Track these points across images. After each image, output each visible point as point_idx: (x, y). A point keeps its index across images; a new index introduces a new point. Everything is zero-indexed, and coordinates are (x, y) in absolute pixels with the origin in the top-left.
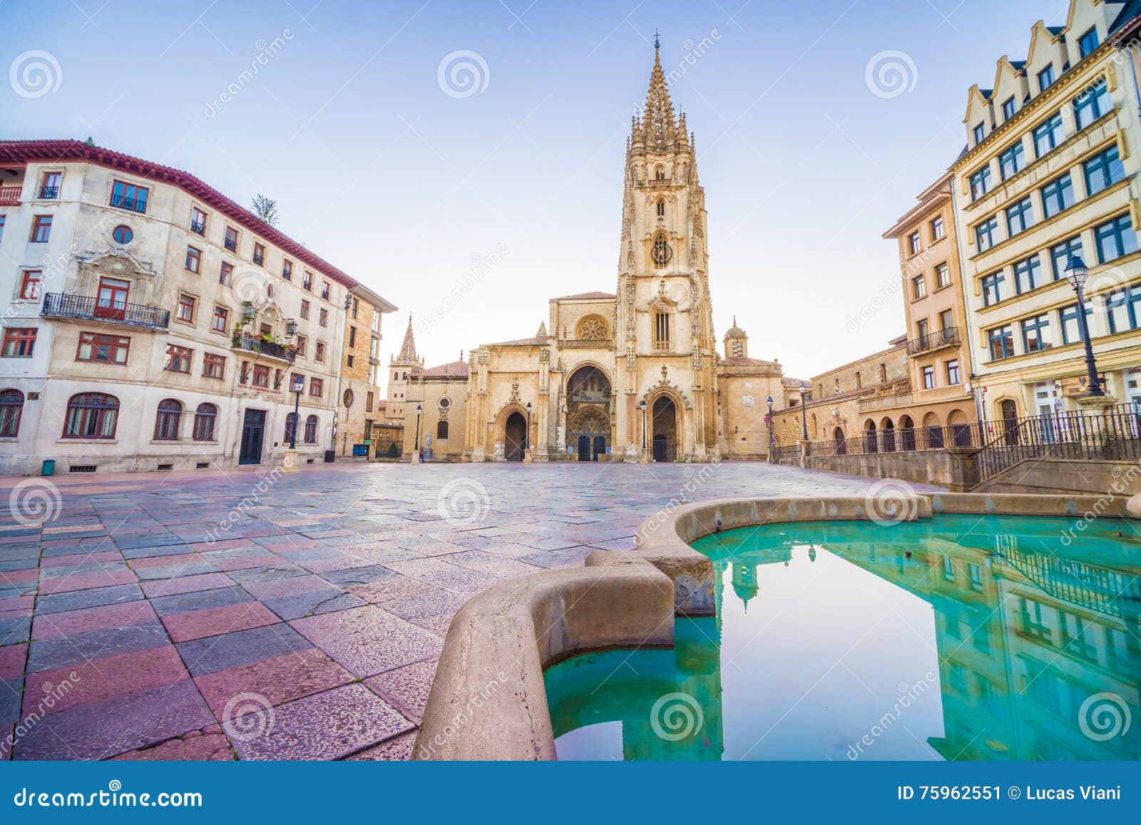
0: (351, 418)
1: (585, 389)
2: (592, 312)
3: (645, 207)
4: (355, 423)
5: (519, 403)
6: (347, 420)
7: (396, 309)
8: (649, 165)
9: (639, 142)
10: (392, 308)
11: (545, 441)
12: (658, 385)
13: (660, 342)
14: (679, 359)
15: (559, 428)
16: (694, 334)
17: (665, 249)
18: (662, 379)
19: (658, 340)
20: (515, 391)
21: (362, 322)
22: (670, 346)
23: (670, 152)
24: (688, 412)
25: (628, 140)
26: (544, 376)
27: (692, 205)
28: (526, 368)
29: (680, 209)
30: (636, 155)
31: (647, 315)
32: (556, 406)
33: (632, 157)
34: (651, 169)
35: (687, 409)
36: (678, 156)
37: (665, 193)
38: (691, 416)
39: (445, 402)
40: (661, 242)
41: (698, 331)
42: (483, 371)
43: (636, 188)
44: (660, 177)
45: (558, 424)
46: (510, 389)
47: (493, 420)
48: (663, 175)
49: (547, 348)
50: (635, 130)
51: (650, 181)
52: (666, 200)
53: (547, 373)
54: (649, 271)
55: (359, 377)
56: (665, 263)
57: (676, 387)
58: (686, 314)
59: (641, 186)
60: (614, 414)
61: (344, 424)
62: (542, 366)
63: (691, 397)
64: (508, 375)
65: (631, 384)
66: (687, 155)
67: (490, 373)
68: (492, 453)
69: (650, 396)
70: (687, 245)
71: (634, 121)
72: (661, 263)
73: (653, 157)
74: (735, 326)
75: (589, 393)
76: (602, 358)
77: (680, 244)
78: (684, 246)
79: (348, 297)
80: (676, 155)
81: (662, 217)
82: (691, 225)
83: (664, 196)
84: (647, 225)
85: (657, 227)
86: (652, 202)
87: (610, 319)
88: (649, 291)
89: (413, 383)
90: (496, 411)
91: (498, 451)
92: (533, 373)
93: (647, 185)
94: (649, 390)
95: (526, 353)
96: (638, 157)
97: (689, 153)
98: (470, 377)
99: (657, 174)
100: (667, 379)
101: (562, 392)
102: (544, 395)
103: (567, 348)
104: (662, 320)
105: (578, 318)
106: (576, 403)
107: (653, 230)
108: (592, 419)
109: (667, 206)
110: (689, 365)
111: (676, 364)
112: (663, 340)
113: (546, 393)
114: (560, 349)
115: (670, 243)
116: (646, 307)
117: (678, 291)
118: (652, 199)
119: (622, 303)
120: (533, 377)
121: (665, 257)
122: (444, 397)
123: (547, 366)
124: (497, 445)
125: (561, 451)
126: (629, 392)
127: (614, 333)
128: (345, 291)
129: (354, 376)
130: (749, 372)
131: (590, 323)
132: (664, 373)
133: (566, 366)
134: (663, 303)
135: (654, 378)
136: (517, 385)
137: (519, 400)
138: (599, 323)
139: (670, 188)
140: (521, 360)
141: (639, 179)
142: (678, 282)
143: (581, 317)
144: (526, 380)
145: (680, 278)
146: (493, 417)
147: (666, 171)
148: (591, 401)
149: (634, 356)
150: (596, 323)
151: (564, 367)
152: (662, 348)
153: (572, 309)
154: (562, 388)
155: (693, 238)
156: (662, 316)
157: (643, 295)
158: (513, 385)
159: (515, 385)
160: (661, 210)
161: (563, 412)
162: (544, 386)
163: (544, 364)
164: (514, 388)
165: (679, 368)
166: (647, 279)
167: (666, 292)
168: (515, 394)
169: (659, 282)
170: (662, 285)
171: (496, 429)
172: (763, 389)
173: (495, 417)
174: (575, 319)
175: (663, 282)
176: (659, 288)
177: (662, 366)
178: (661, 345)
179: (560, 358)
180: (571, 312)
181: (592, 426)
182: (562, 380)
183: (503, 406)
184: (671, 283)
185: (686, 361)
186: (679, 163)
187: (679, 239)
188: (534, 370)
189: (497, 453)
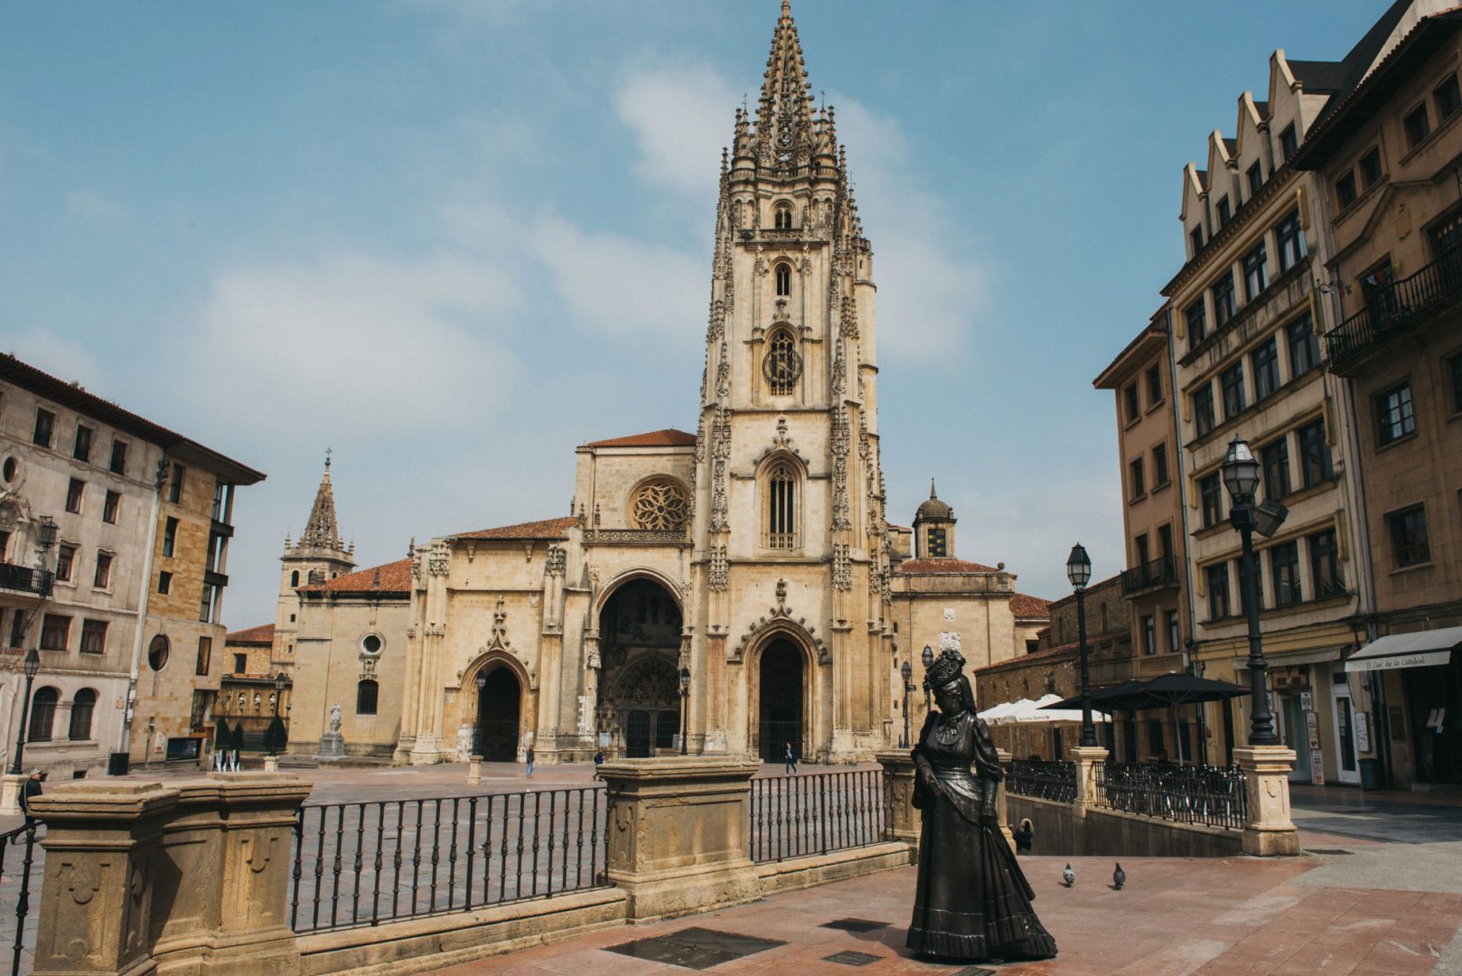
0: (165, 690)
1: (642, 620)
2: (659, 471)
3: (753, 281)
4: (171, 697)
5: (507, 650)
6: (155, 695)
7: (262, 477)
8: (762, 201)
9: (744, 158)
10: (252, 477)
11: (552, 724)
12: (769, 617)
13: (777, 535)
14: (810, 569)
15: (582, 699)
16: (836, 522)
17: (790, 358)
18: (777, 607)
19: (773, 530)
20: (499, 627)
21: (192, 507)
22: (795, 545)
23: (803, 180)
24: (823, 669)
25: (725, 155)
26: (553, 600)
27: (839, 279)
28: (521, 582)
30: (738, 183)
31: (751, 484)
32: (577, 655)
33: (732, 185)
34: (767, 209)
35: (821, 665)
36: (817, 187)
37: (792, 255)
38: (829, 677)
39: (372, 643)
40: (782, 346)
41: (845, 515)
42: (437, 587)
43: (737, 245)
44: (782, 223)
45: (580, 691)
46: (491, 621)
47: (455, 683)
48: (788, 216)
49: (562, 545)
50: (739, 136)
51: (765, 231)
52: (794, 269)
53: (559, 592)
54: (759, 401)
55: (181, 611)
56: (788, 385)
57: (803, 621)
58: (822, 483)
59: (747, 241)
60: (685, 672)
61: (151, 703)
62: (549, 579)
63: (829, 641)
64: (485, 598)
65: (717, 614)
66: (832, 187)
67: (452, 592)
68: (451, 747)
69: (755, 638)
70: (829, 351)
71: (738, 117)
72: (782, 385)
73: (769, 188)
74: (933, 497)
75: (648, 628)
76: (668, 565)
77: (816, 350)
78: (823, 354)
79: (163, 466)
80: (812, 185)
81: (785, 298)
82: (836, 316)
83: (788, 259)
84: (756, 313)
85: (775, 317)
86: (767, 271)
87: (687, 486)
88: (751, 439)
89: (313, 605)
90: (461, 666)
91: (464, 742)
92: (532, 594)
93: (758, 239)
94: (751, 628)
95: (522, 556)
96: (741, 188)
97: (837, 182)
98: (413, 593)
99: (778, 216)
100: (788, 603)
101: (590, 630)
102: (551, 635)
103: (600, 545)
105: (632, 483)
106: (623, 648)
107: (767, 322)
108: (654, 678)
109: (795, 278)
111: (804, 576)
112: (782, 530)
113: (556, 631)
114: (587, 546)
115: (797, 348)
116: (751, 469)
117: (808, 439)
118: (766, 265)
119: (707, 460)
120: (535, 600)
121: (790, 375)
122: (371, 631)
123: (558, 579)
124: (463, 732)
125: (585, 744)
126: (711, 631)
127: (691, 518)
128: (156, 454)
129: (171, 609)
130: (952, 589)
131: (656, 493)
132: (781, 595)
133: (597, 580)
134: (784, 461)
135: (762, 605)
136: (503, 616)
137: (507, 644)
138: (673, 492)
139: (798, 246)
140: (513, 567)
141: (744, 227)
142: (809, 423)
143: (638, 480)
144: (520, 607)
145: (813, 416)
146: (456, 678)
147: (793, 213)
148: (651, 643)
149: (723, 562)
150: (666, 493)
151: (593, 583)
152: (781, 546)
153: (621, 464)
154: (590, 621)
155: (839, 341)
156: (782, 484)
157: (746, 446)
158: (496, 616)
159: (500, 617)
160: (783, 286)
161: (589, 667)
162: (552, 620)
163: (553, 577)
164: (498, 621)
165: (811, 585)
166: (754, 416)
167: (788, 441)
168: (498, 632)
169: (775, 420)
170: (782, 429)
171: (461, 701)
172: (977, 620)
173: (459, 676)
174: (626, 483)
175: (782, 421)
176: (776, 433)
177: (777, 580)
178: (778, 542)
179: (586, 565)
180: (618, 471)
181: (654, 690)
182: (590, 607)
183: (476, 655)
184: (797, 425)
185: (823, 573)
186: (816, 200)
187: (814, 342)
188: (537, 586)
189: (459, 747)
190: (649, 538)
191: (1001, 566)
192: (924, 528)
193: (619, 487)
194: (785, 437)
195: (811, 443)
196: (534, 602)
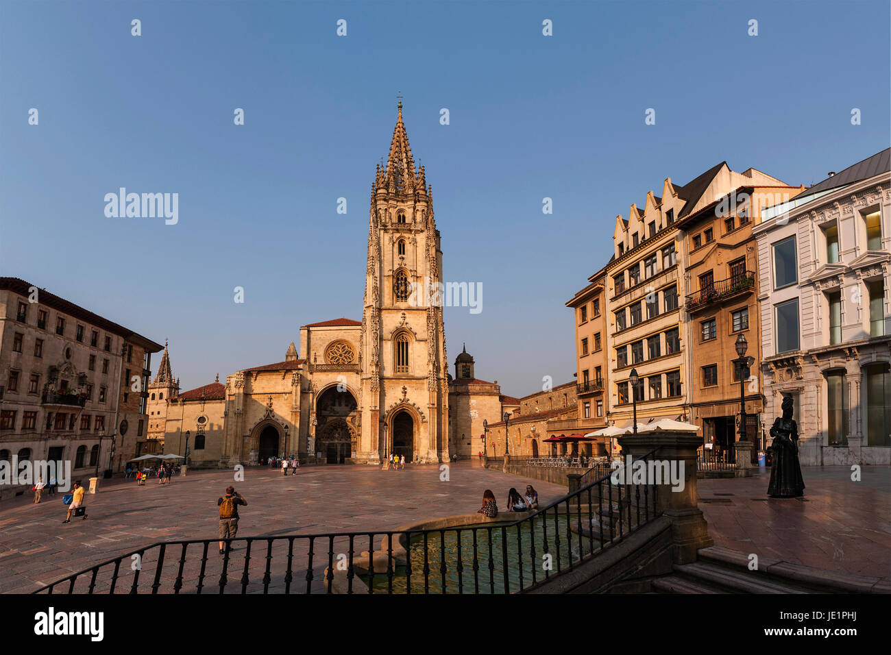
0: (126, 442)
1: (334, 404)
2: (340, 338)
3: (389, 247)
4: (128, 446)
5: (273, 419)
6: (122, 445)
8: (391, 209)
9: (382, 188)
11: (296, 449)
12: (399, 402)
13: (401, 366)
14: (417, 381)
15: (309, 439)
16: (429, 361)
17: (406, 285)
18: (403, 399)
19: (399, 364)
20: (269, 409)
22: (410, 370)
23: (411, 200)
24: (424, 425)
25: (373, 185)
26: (297, 397)
28: (279, 389)
29: (419, 251)
30: (380, 199)
31: (389, 343)
32: (307, 420)
33: (376, 201)
34: (393, 211)
35: (423, 422)
36: (418, 204)
37: (406, 235)
38: (426, 428)
43: (380, 229)
44: (401, 219)
45: (308, 435)
46: (265, 407)
47: (248, 434)
48: (404, 217)
49: (301, 372)
50: (379, 177)
51: (392, 224)
52: (407, 242)
53: (299, 393)
54: (392, 304)
56: (405, 297)
57: (414, 404)
58: (423, 343)
59: (385, 228)
60: (359, 426)
61: (120, 449)
62: (294, 387)
63: (426, 413)
64: (263, 397)
65: (375, 402)
66: (425, 204)
67: (246, 395)
69: (392, 412)
71: (378, 168)
72: (402, 297)
73: (395, 203)
74: (464, 351)
75: (337, 408)
77: (419, 281)
80: (415, 202)
81: (403, 256)
82: (428, 266)
83: (405, 237)
84: (391, 263)
85: (399, 265)
86: (394, 243)
87: (357, 345)
88: (391, 321)
90: (251, 426)
92: (285, 393)
93: (390, 227)
94: (392, 407)
95: (281, 377)
96: (382, 202)
97: (427, 202)
98: (227, 396)
99: (399, 217)
100: (407, 397)
101: (313, 409)
102: (296, 412)
103: (317, 370)
104: (402, 349)
105: (327, 343)
107: (395, 267)
108: (339, 430)
109: (409, 248)
110: (426, 386)
111: (414, 385)
112: (403, 364)
113: (298, 410)
114: (311, 372)
115: (410, 279)
116: (389, 336)
117: (418, 324)
118: (394, 240)
119: (368, 331)
121: (406, 292)
123: (299, 387)
124: (252, 455)
126: (373, 409)
127: (360, 358)
130: (474, 391)
132: (404, 392)
133: (316, 387)
134: (403, 333)
135: (396, 397)
136: (271, 404)
137: (273, 416)
138: (347, 347)
139: (410, 231)
140: (275, 383)
141: (383, 221)
142: (416, 316)
143: (330, 342)
144: (279, 400)
145: (418, 311)
146: (248, 432)
147: (406, 216)
148: (337, 414)
149: (378, 378)
150: (343, 348)
151: (314, 389)
152: (402, 371)
154: (313, 406)
156: (403, 343)
157: (387, 325)
158: (268, 404)
160: (402, 250)
161: (312, 424)
162: (296, 405)
163: (297, 386)
164: (269, 407)
165: (418, 389)
166: (391, 311)
167: (407, 324)
168: (269, 411)
169: (400, 314)
170: (404, 317)
172: (485, 405)
173: (250, 430)
174: (325, 343)
175: (404, 314)
176: (402, 320)
177: (403, 387)
178: (401, 369)
179: (310, 380)
182: (313, 400)
183: (258, 421)
184: (410, 315)
185: (423, 383)
186: (418, 210)
187: (417, 277)
188: (286, 391)
189: (250, 460)
190: (335, 367)
191: (496, 382)
192: (460, 365)
194: (405, 322)
196: (286, 397)
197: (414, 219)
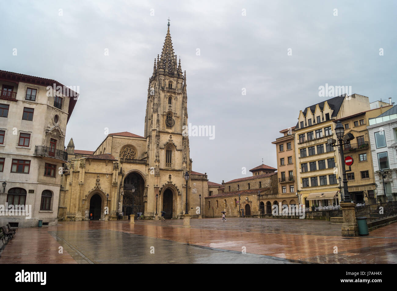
2: (129, 143)
3: (164, 100)
5: (100, 189)
8: (166, 80)
9: (161, 68)
11: (115, 210)
12: (167, 183)
14: (176, 172)
15: (120, 203)
17: (171, 120)
18: (169, 181)
19: (167, 162)
20: (98, 183)
22: (172, 165)
23: (176, 77)
24: (179, 196)
27: (183, 103)
28: (104, 171)
29: (178, 103)
30: (161, 74)
31: (163, 150)
32: (119, 191)
34: (167, 82)
35: (179, 195)
36: (179, 80)
37: (173, 95)
38: (180, 198)
41: (185, 160)
42: (82, 171)
45: (120, 201)
46: (95, 182)
47: (84, 198)
48: (171, 85)
49: (117, 162)
51: (167, 88)
52: (173, 98)
53: (116, 175)
54: (165, 129)
56: (171, 127)
57: (175, 184)
58: (179, 152)
59: (163, 90)
60: (146, 196)
62: (114, 171)
63: (181, 189)
64: (94, 175)
65: (157, 182)
66: (183, 80)
67: (86, 173)
69: (164, 188)
72: (169, 126)
73: (168, 77)
76: (141, 169)
77: (178, 119)
78: (180, 120)
81: (171, 105)
82: (183, 112)
84: (164, 108)
85: (169, 109)
86: (167, 98)
87: (138, 148)
88: (165, 139)
90: (87, 193)
92: (107, 174)
93: (166, 90)
94: (163, 186)
95: (105, 164)
96: (162, 76)
99: (169, 85)
100: (172, 180)
101: (122, 185)
103: (125, 162)
104: (169, 153)
105: (122, 146)
107: (167, 111)
109: (173, 101)
110: (180, 175)
111: (175, 174)
112: (169, 162)
114: (122, 163)
115: (174, 118)
116: (163, 147)
117: (177, 141)
118: (167, 96)
119: (153, 143)
121: (171, 124)
124: (86, 212)
126: (156, 186)
127: (148, 158)
130: (195, 178)
131: (128, 149)
132: (170, 178)
133: (124, 172)
134: (170, 145)
135: (165, 180)
136: (99, 180)
137: (100, 188)
138: (132, 149)
139: (175, 93)
140: (102, 167)
141: (162, 86)
142: (177, 137)
143: (124, 145)
144: (104, 178)
145: (177, 135)
146: (85, 197)
147: (173, 85)
148: (127, 189)
149: (159, 169)
150: (130, 149)
151: (123, 173)
152: (169, 166)
153: (119, 140)
154: (122, 183)
155: (184, 118)
156: (169, 151)
157: (162, 141)
158: (97, 180)
159: (98, 181)
160: (170, 102)
161: (122, 194)
162: (115, 182)
163: (116, 170)
164: (97, 182)
165: (177, 176)
166: (164, 133)
167: (172, 141)
168: (98, 185)
169: (169, 136)
170: (171, 137)
171: (86, 203)
172: (201, 185)
173: (86, 196)
174: (120, 146)
175: (171, 136)
176: (169, 139)
177: (169, 174)
178: (168, 165)
179: (121, 167)
180: (118, 142)
181: (126, 201)
182: (122, 179)
183: (91, 191)
184: (174, 137)
185: (179, 173)
186: (179, 83)
187: (177, 117)
188: (108, 172)
189: (85, 216)
191: (206, 173)
193: (119, 147)
194: (171, 140)
195: (177, 142)
196: (108, 177)
197: (177, 87)
